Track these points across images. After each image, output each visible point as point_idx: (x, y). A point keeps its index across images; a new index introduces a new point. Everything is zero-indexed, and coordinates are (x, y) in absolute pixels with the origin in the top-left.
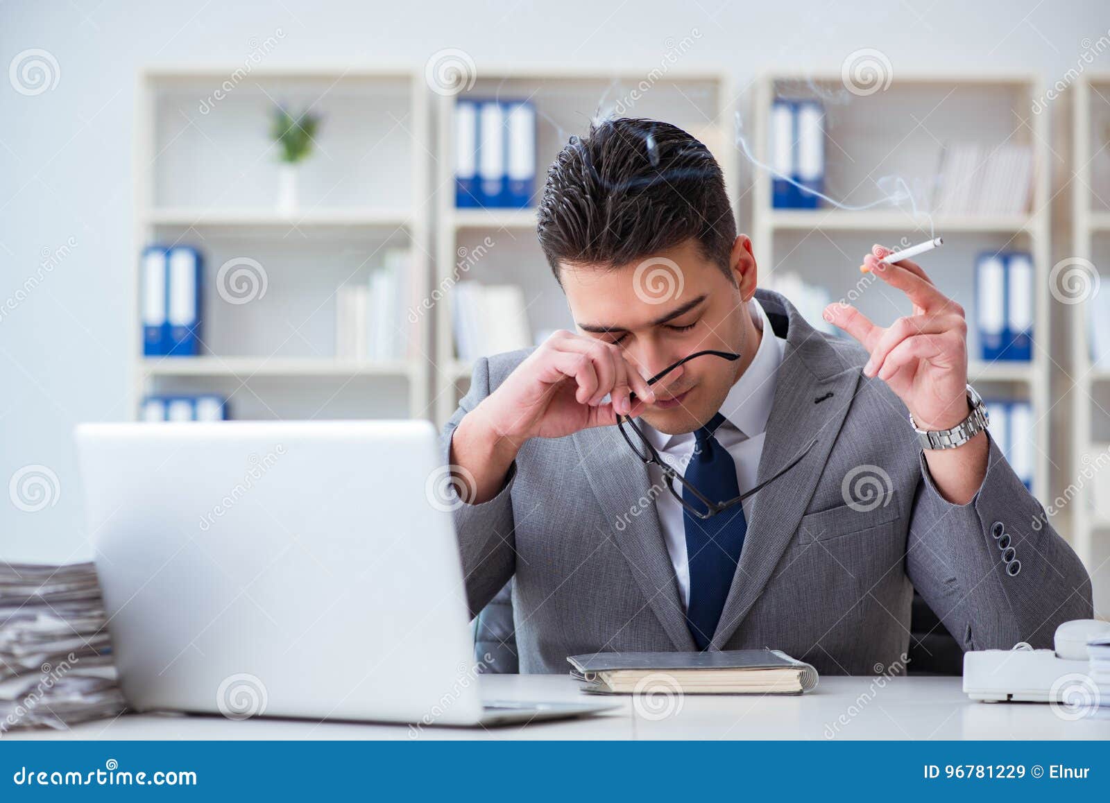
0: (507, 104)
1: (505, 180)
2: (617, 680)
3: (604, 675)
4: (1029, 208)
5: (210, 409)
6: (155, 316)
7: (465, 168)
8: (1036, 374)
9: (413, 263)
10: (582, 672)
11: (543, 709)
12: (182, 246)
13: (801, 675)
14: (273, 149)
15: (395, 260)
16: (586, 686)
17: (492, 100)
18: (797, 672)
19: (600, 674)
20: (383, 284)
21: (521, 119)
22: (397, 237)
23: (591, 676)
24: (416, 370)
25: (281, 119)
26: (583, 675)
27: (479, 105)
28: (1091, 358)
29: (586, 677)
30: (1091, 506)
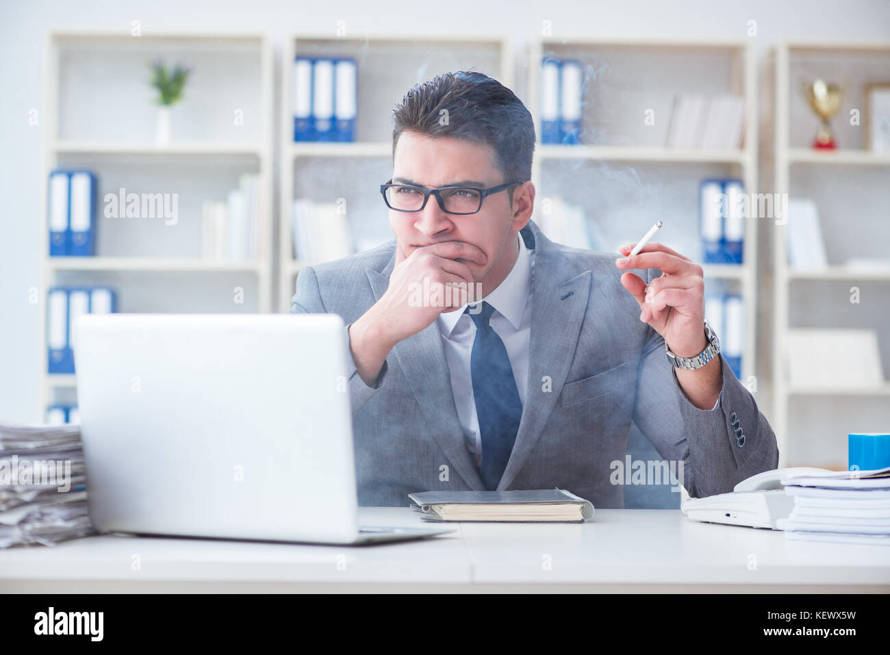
0: (335, 61)
1: (334, 119)
2: (446, 511)
3: (436, 508)
4: (742, 145)
5: (102, 299)
6: (59, 224)
7: (303, 110)
8: (746, 274)
9: (259, 186)
10: (420, 505)
11: (399, 533)
12: (81, 171)
13: (582, 508)
14: (154, 94)
15: (247, 181)
16: (424, 516)
17: (324, 58)
18: (579, 506)
19: (433, 506)
20: (237, 201)
21: (346, 72)
22: (248, 164)
23: (426, 508)
24: (263, 267)
25: (159, 71)
26: (420, 507)
27: (313, 61)
28: (789, 262)
29: (423, 509)
30: (788, 377)
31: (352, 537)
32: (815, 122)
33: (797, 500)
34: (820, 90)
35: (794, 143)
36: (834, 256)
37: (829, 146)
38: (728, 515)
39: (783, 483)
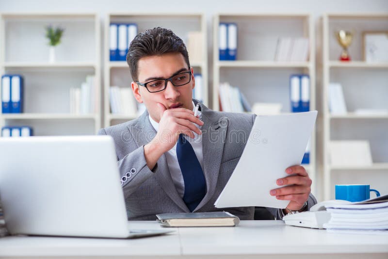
0: (128, 25)
2: (172, 222)
3: (168, 221)
4: (308, 60)
5: (26, 131)
6: (6, 99)
7: (113, 47)
9: (95, 80)
10: (160, 220)
11: (149, 232)
12: (16, 75)
14: (48, 41)
15: (89, 79)
16: (162, 224)
17: (123, 24)
18: (233, 219)
19: (166, 220)
20: (85, 87)
21: (132, 30)
22: (91, 71)
23: (164, 221)
24: (97, 117)
25: (50, 30)
27: (118, 25)
28: (330, 110)
29: (162, 222)
30: (330, 162)
31: (127, 235)
32: (340, 49)
33: (332, 215)
34: (343, 34)
35: (331, 58)
36: (350, 108)
37: (346, 59)
38: (301, 222)
39: (326, 207)
